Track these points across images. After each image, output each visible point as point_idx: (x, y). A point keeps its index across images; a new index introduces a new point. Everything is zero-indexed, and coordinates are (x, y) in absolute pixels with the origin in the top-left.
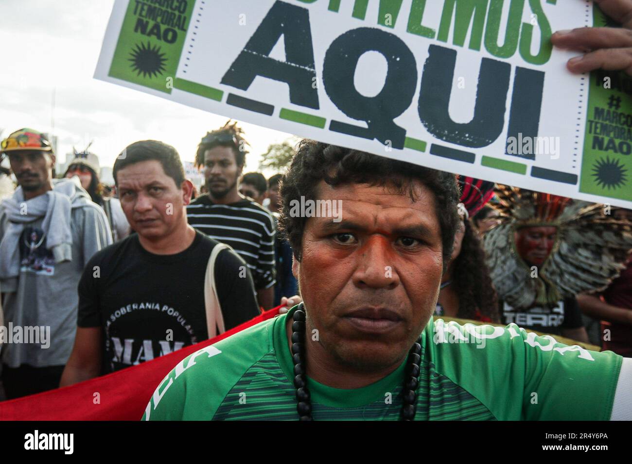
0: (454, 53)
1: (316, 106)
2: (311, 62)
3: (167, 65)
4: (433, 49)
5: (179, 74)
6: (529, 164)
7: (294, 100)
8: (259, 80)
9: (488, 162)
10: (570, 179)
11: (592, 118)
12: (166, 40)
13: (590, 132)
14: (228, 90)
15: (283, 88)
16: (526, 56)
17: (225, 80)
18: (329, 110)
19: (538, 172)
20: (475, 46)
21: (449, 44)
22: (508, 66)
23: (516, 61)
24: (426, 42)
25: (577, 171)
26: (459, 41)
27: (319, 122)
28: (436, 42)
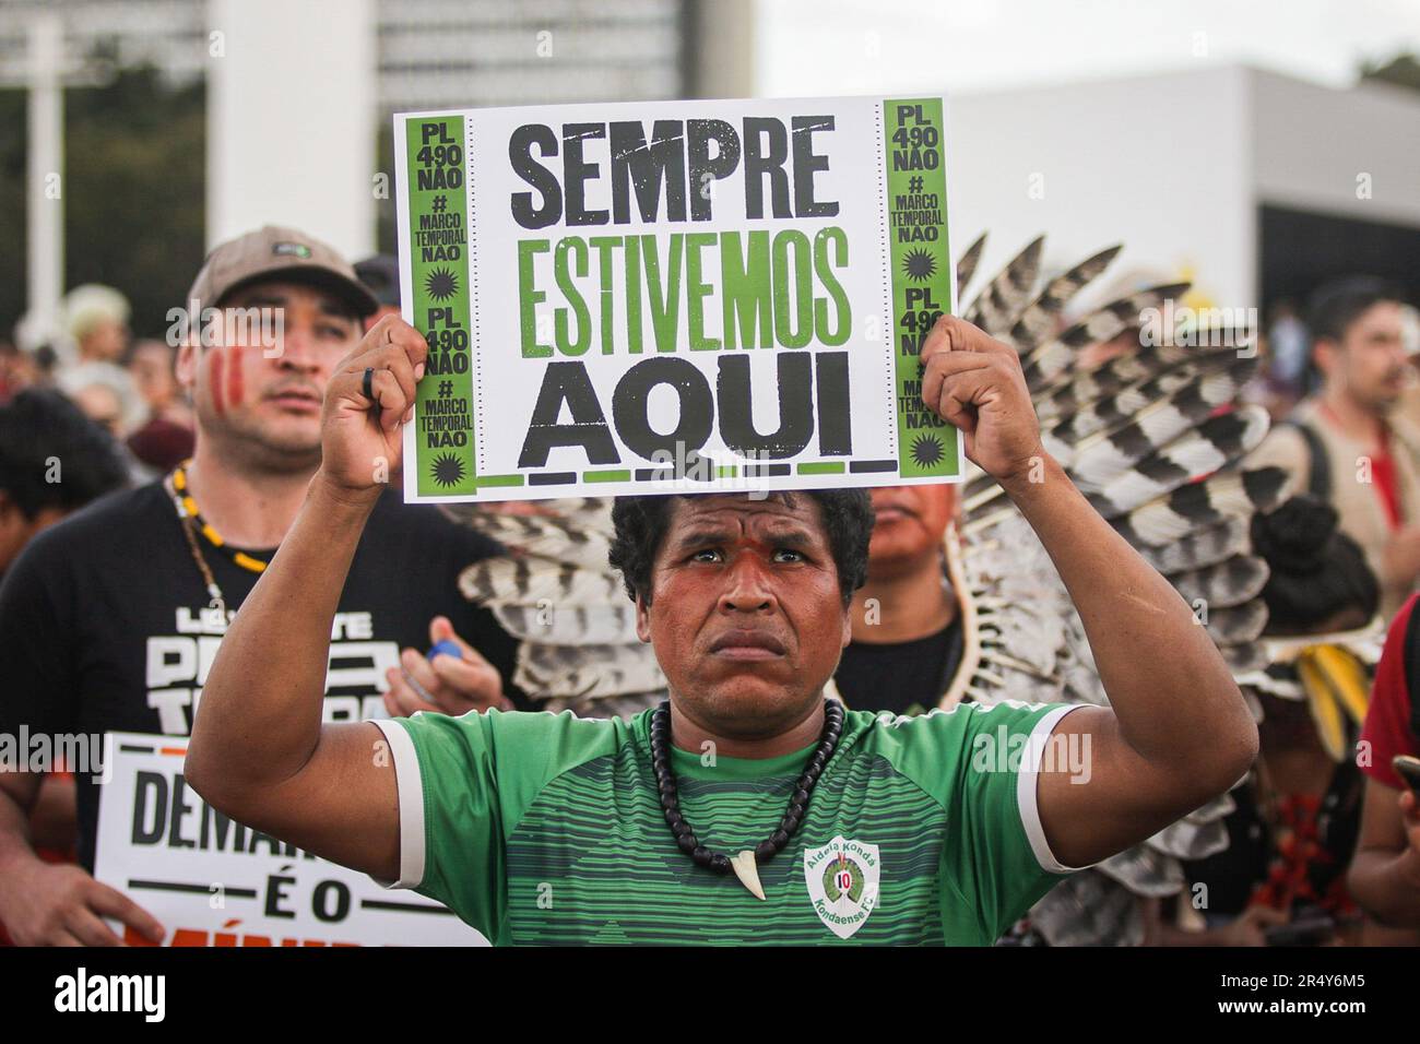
0: (745, 358)
1: (617, 460)
2: (600, 416)
3: (465, 468)
4: (722, 360)
5: (479, 473)
6: (847, 460)
7: (593, 461)
8: (554, 451)
9: (804, 469)
10: (889, 466)
11: (903, 396)
12: (458, 445)
13: (903, 411)
14: (527, 471)
15: (579, 451)
16: (825, 338)
17: (522, 463)
18: (630, 460)
19: (857, 467)
20: (766, 343)
21: (739, 350)
22: (808, 355)
23: (815, 347)
24: (714, 356)
25: (896, 457)
26: (749, 343)
27: (623, 476)
28: (724, 352)
